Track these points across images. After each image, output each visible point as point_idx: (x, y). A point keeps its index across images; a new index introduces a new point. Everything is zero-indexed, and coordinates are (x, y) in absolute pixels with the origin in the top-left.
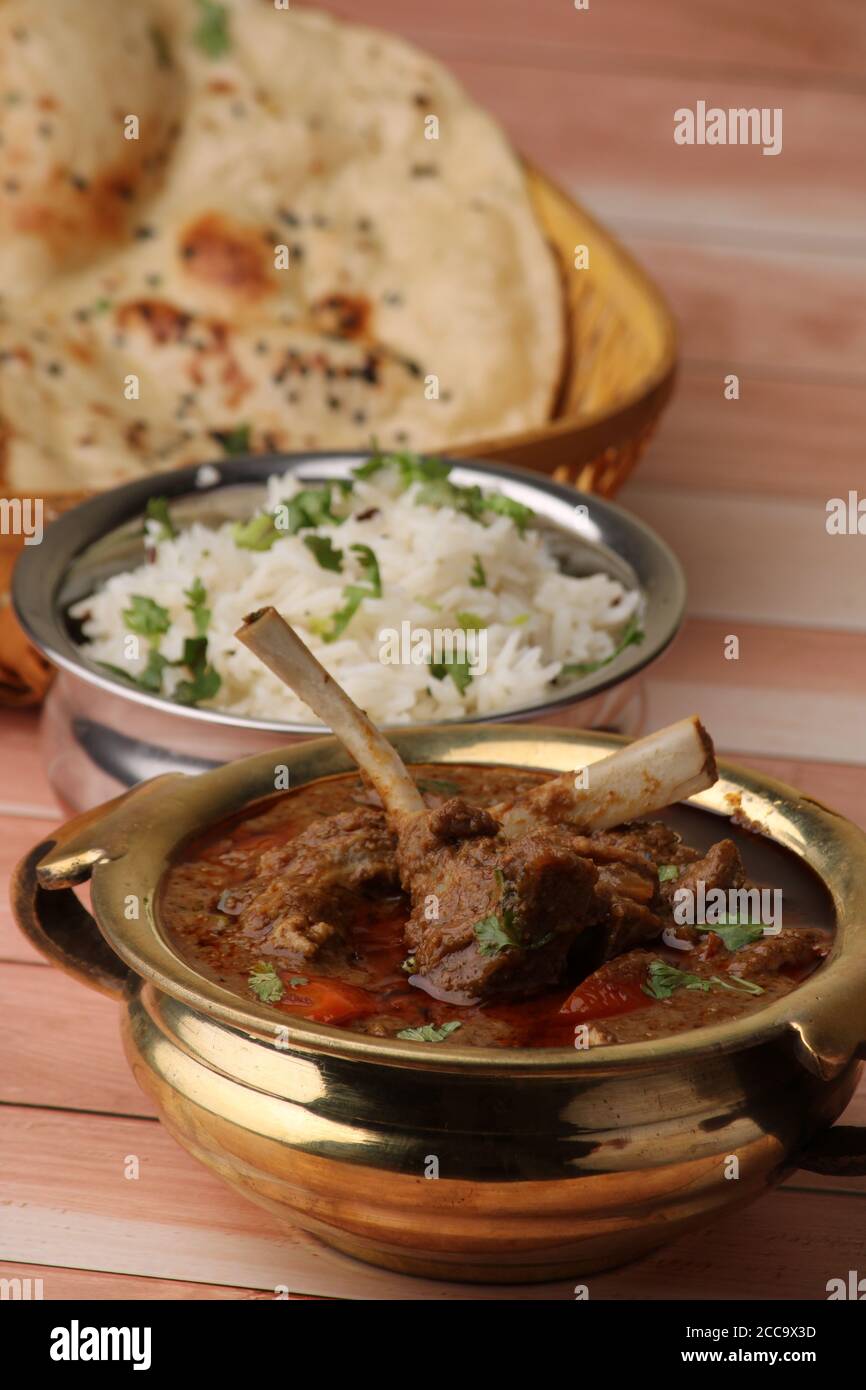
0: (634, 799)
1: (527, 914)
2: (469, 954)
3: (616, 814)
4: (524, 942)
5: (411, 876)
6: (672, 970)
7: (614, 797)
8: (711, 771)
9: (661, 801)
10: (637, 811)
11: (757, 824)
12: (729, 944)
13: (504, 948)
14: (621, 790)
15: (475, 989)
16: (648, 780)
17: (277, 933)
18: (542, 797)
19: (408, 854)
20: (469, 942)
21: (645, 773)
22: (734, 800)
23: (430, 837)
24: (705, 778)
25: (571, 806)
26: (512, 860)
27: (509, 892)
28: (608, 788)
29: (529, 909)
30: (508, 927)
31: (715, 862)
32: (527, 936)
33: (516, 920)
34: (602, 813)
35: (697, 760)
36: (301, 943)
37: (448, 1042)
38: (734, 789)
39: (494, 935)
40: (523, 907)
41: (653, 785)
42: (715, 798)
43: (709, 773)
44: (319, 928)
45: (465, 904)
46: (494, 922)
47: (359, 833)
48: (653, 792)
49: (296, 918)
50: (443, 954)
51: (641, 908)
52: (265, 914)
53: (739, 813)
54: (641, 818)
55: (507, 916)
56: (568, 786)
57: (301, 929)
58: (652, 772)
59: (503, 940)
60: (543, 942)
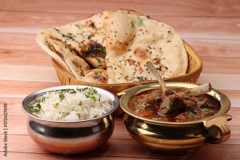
0: (199, 92)
1: (172, 105)
2: (165, 110)
3: (196, 94)
4: (172, 108)
5: (163, 99)
6: (193, 114)
7: (196, 92)
8: (210, 89)
9: (202, 93)
11: (217, 98)
12: (203, 112)
13: (169, 109)
14: (197, 91)
15: (165, 114)
16: (201, 90)
17: (142, 105)
18: (186, 91)
19: (163, 96)
20: (165, 108)
21: (201, 89)
22: (215, 95)
23: (165, 94)
24: (209, 91)
25: (190, 93)
26: (171, 97)
27: (170, 101)
28: (195, 91)
29: (173, 104)
30: (170, 106)
31: (205, 101)
32: (172, 107)
33: (171, 105)
34: (194, 94)
35: (208, 88)
36: (145, 106)
38: (215, 93)
39: (168, 107)
40: (172, 104)
41: (202, 91)
42: (212, 93)
44: (148, 105)
45: (166, 103)
46: (169, 105)
47: (159, 93)
48: (202, 92)
49: (145, 103)
50: (162, 109)
51: (191, 106)
52: (141, 102)
53: (215, 96)
54: (199, 95)
55: (170, 104)
56: (190, 90)
57: (145, 104)
58: (202, 89)
59: (169, 108)
60: (174, 109)
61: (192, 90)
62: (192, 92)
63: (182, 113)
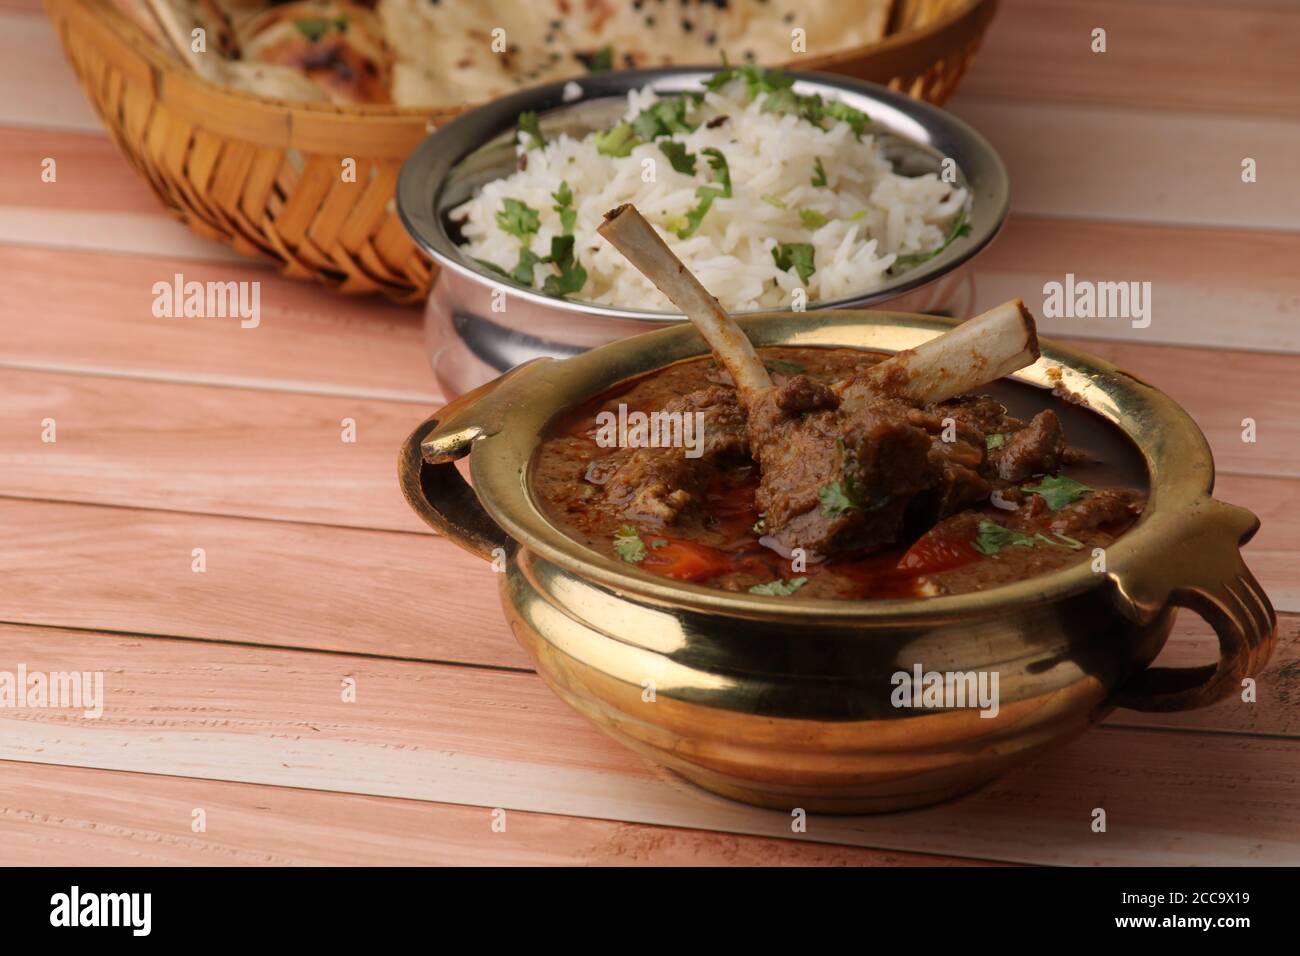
0: (964, 374)
1: (867, 480)
2: (814, 517)
3: (947, 389)
4: (863, 505)
5: (761, 447)
6: (999, 528)
7: (945, 374)
8: (1033, 348)
9: (987, 376)
10: (966, 386)
11: (1076, 396)
12: (1052, 505)
13: (846, 511)
14: (950, 367)
15: (820, 548)
16: (976, 357)
17: (639, 500)
18: (879, 374)
19: (757, 427)
20: (814, 505)
21: (973, 351)
22: (1056, 375)
23: (777, 411)
24: (1028, 355)
25: (906, 382)
26: (852, 430)
27: (850, 460)
28: (940, 365)
29: (868, 475)
30: (849, 490)
31: (1038, 430)
32: (867, 499)
33: (856, 485)
34: (934, 387)
35: (1020, 338)
36: (660, 509)
37: (796, 596)
38: (1055, 365)
39: (837, 499)
40: (862, 473)
41: (981, 362)
42: (1037, 373)
43: (1032, 351)
44: (677, 495)
45: (810, 471)
46: (837, 487)
47: (712, 409)
48: (981, 369)
49: (656, 487)
50: (790, 517)
51: (971, 473)
52: (627, 483)
53: (1060, 386)
54: (970, 392)
55: (848, 481)
56: (903, 364)
57: (661, 496)
58: (979, 350)
59: (845, 503)
60: (881, 505)
61: (912, 365)
62: (917, 374)
63: (930, 527)
